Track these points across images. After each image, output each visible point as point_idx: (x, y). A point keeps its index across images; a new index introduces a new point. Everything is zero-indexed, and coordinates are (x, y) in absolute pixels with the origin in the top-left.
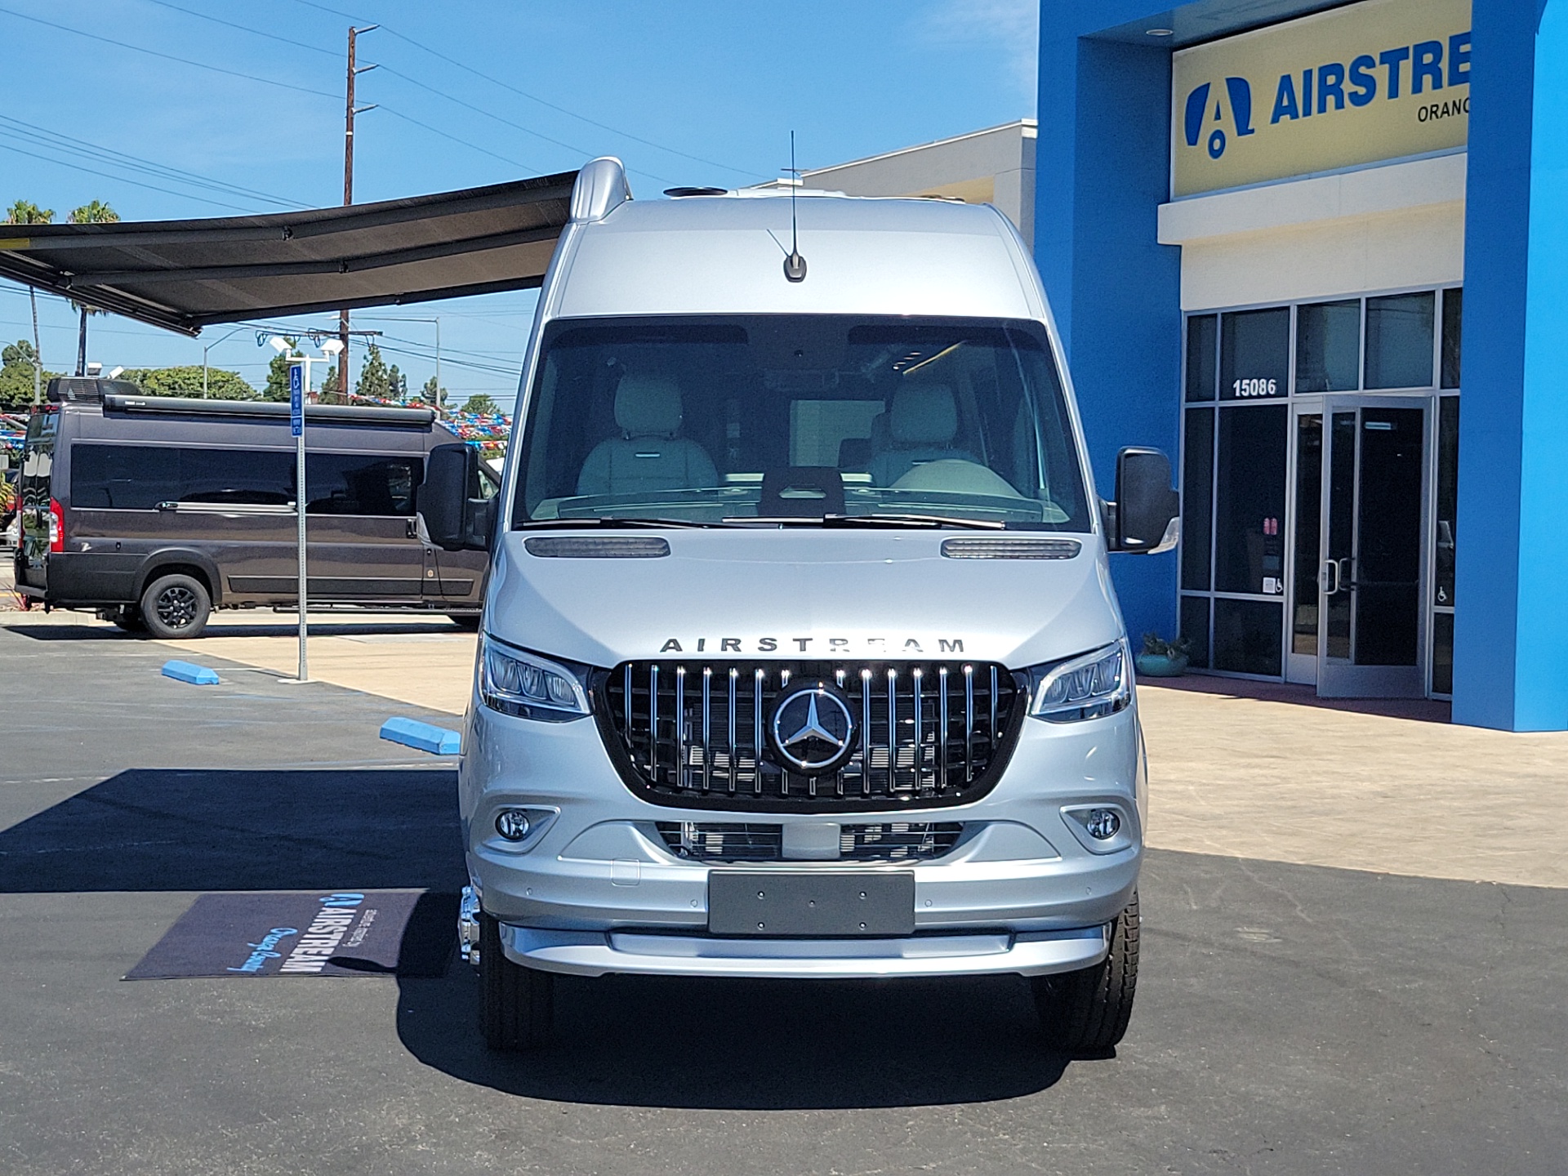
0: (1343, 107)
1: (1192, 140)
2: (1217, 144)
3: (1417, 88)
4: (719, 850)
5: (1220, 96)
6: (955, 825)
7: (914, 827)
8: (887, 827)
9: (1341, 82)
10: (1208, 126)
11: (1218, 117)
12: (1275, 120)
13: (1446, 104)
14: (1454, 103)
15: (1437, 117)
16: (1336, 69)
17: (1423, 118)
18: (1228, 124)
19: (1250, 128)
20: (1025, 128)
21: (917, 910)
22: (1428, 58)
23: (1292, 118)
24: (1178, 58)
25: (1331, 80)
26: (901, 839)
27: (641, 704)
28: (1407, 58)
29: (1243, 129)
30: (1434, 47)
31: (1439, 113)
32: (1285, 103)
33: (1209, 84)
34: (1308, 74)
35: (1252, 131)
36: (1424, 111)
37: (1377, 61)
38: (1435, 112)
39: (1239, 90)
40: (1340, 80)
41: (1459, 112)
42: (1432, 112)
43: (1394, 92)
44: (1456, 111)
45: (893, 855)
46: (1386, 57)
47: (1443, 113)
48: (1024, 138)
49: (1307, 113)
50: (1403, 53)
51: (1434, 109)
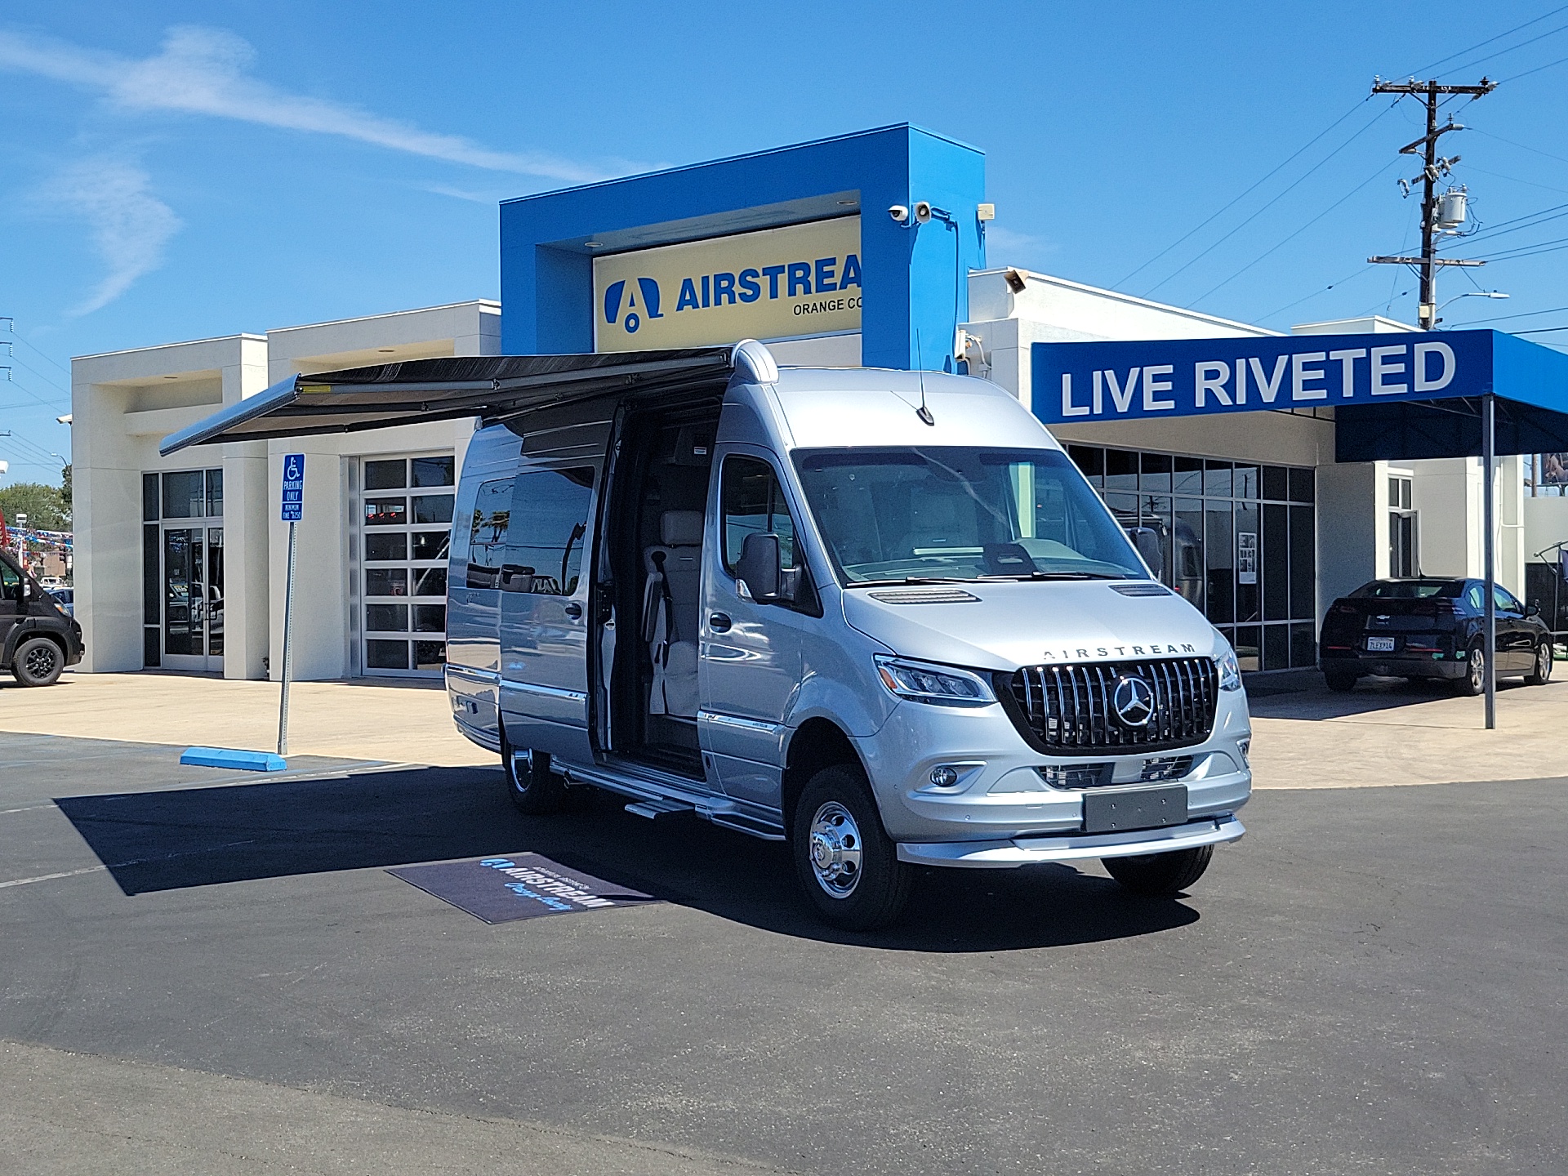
0: (735, 302)
1: (611, 318)
2: (632, 323)
3: (792, 292)
4: (1064, 782)
5: (632, 290)
6: (1189, 757)
7: (1162, 760)
8: (1148, 762)
9: (733, 286)
10: (624, 310)
11: (632, 304)
12: (680, 308)
13: (815, 304)
14: (821, 304)
15: (808, 312)
16: (729, 277)
17: (797, 312)
18: (641, 309)
19: (659, 313)
20: (481, 306)
21: (1189, 808)
22: (800, 274)
23: (693, 308)
24: (596, 261)
25: (724, 284)
26: (1156, 768)
27: (1036, 694)
28: (784, 272)
29: (654, 312)
30: (805, 267)
31: (810, 310)
32: (688, 297)
33: (624, 282)
34: (705, 280)
35: (661, 315)
36: (798, 308)
37: (761, 273)
38: (807, 309)
39: (650, 289)
40: (732, 283)
41: (825, 309)
42: (804, 309)
43: (774, 294)
44: (822, 310)
45: (1152, 777)
46: (766, 271)
47: (813, 309)
48: (481, 313)
49: (706, 304)
50: (781, 269)
51: (806, 307)
